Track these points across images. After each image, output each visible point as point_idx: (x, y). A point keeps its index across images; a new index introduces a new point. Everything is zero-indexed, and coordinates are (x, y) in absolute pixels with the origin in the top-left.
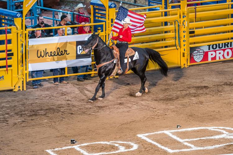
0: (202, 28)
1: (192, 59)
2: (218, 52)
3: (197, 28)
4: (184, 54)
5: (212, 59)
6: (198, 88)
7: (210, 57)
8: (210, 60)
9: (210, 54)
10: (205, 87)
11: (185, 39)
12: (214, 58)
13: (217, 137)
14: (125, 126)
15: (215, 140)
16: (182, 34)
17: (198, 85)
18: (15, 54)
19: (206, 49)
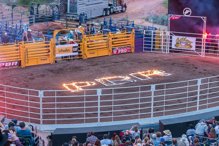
0: (116, 41)
1: (113, 53)
2: (122, 50)
3: (114, 41)
4: (110, 50)
5: (120, 52)
6: (115, 63)
7: (119, 52)
8: (119, 53)
9: (119, 50)
10: (118, 62)
11: (110, 45)
12: (121, 52)
13: (122, 80)
14: (90, 76)
15: (122, 81)
16: (109, 44)
17: (115, 62)
18: (51, 51)
19: (118, 49)
